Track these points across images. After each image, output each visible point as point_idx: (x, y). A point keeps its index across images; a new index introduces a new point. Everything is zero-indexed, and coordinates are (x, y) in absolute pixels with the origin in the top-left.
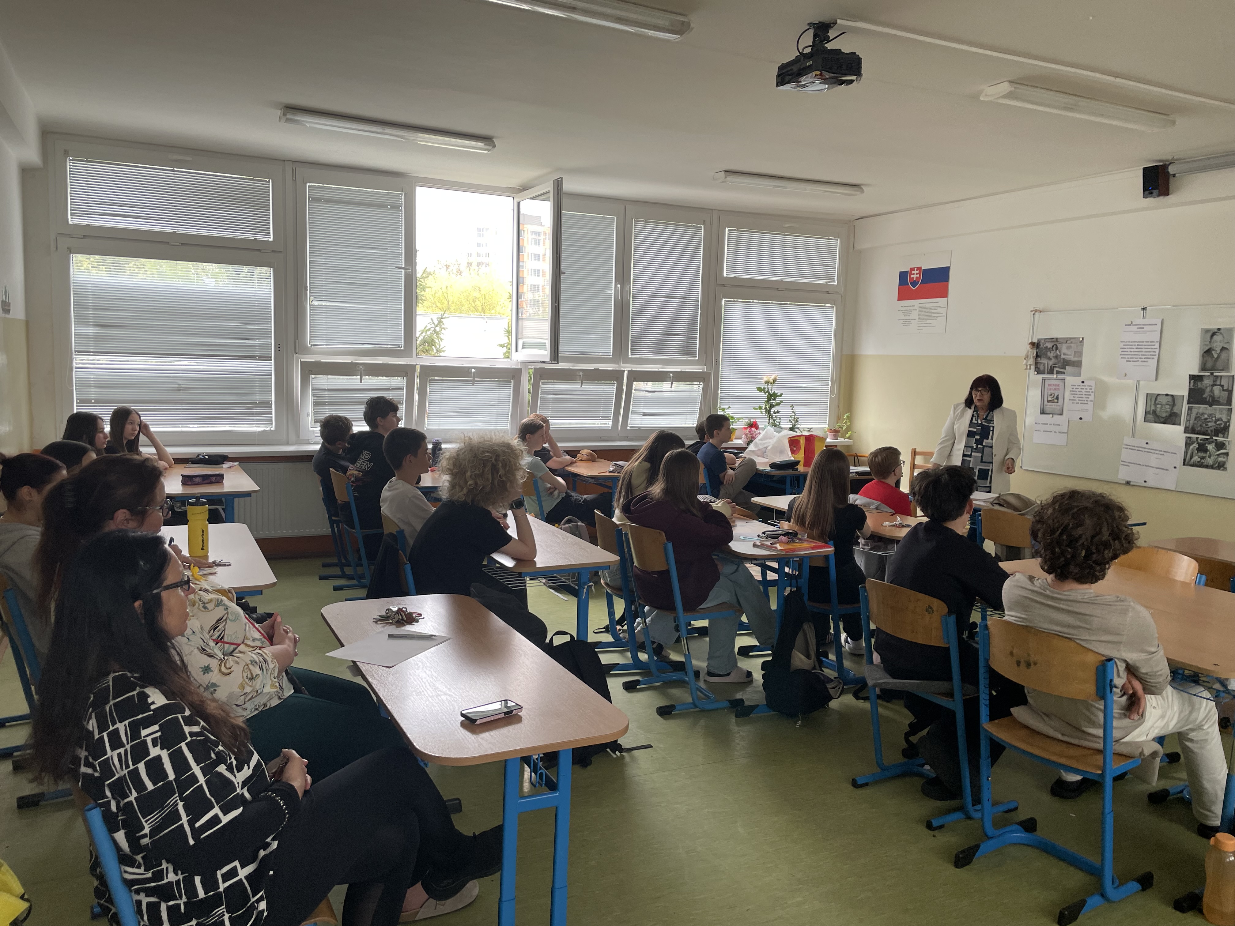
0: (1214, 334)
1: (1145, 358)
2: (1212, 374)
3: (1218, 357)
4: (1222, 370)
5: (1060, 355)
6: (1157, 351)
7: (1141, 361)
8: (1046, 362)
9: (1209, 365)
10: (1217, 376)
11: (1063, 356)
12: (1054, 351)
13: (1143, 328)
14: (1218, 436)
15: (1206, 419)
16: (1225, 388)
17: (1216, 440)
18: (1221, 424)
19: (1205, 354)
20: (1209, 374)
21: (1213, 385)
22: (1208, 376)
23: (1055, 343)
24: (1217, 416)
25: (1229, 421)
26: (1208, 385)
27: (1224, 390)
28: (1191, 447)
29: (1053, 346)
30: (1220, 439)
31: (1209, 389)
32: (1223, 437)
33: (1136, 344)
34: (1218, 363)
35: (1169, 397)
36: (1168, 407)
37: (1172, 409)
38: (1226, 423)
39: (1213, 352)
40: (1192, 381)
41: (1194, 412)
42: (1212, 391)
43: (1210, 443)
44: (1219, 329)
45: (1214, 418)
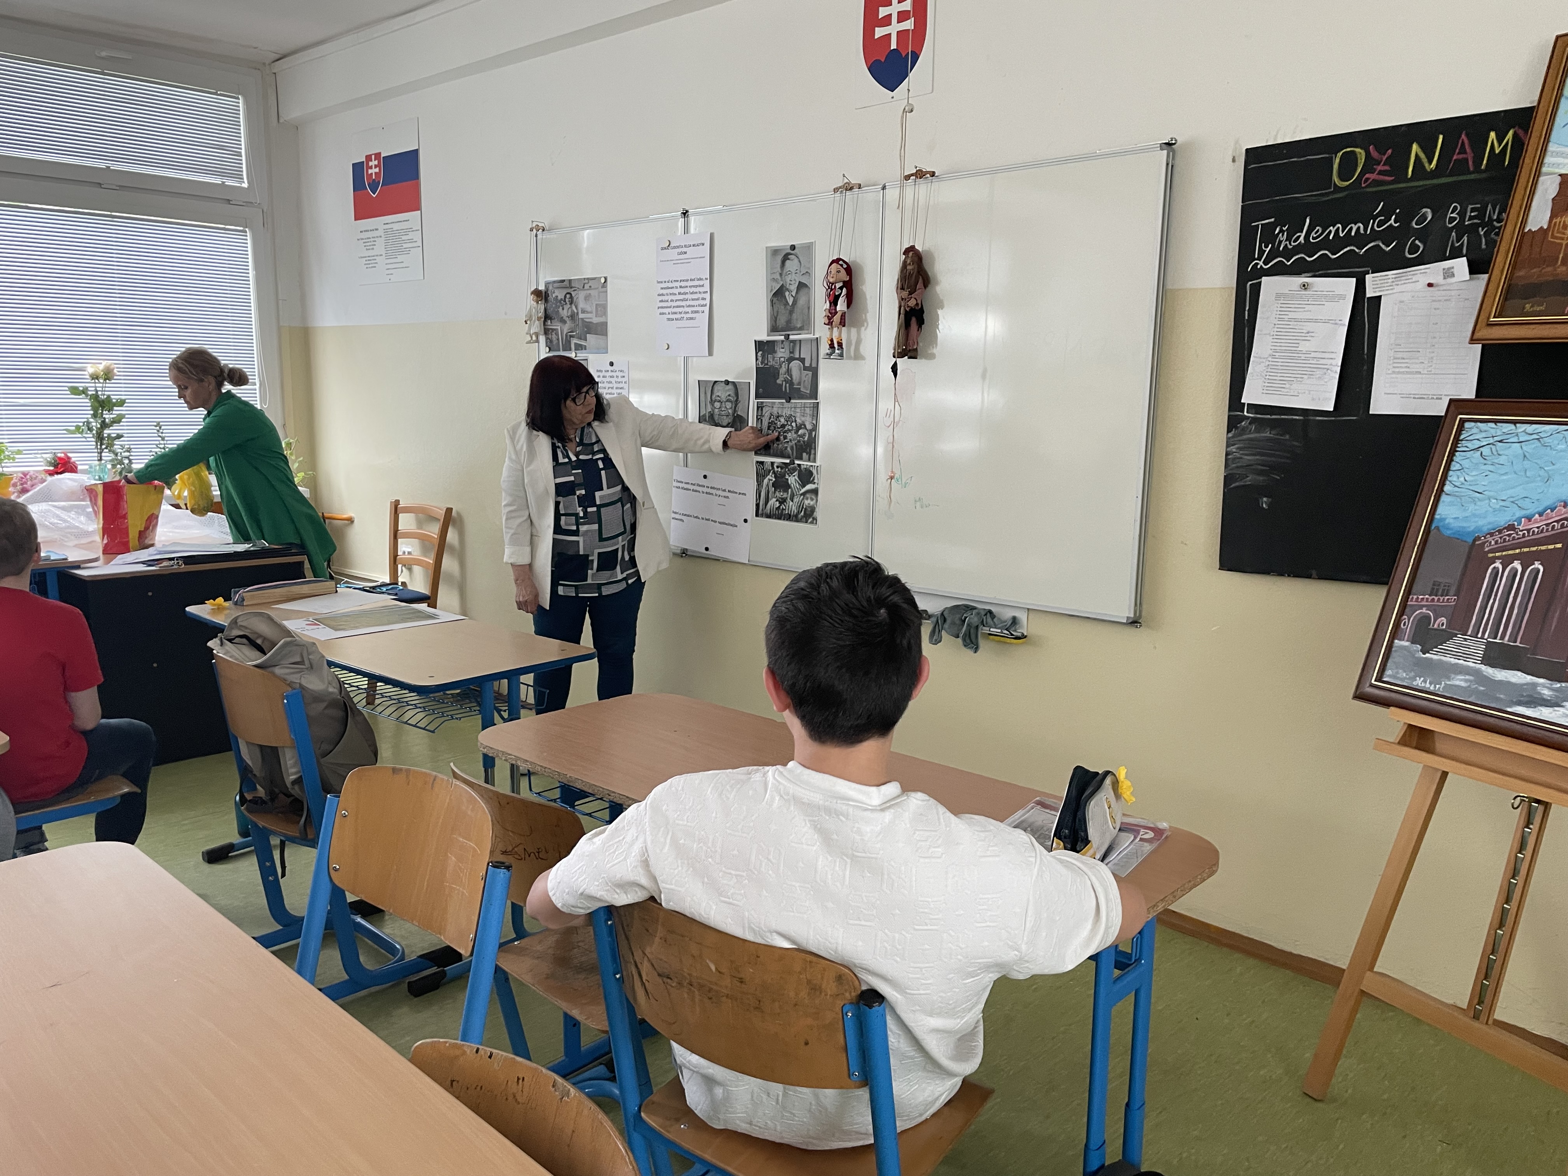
0: (786, 258)
1: (692, 312)
2: (787, 337)
3: (795, 302)
4: (801, 329)
5: (578, 313)
6: (708, 296)
7: (687, 319)
8: (559, 328)
9: (782, 321)
10: (794, 342)
11: (581, 316)
12: (569, 306)
13: (685, 253)
14: (801, 459)
15: (783, 426)
16: (807, 364)
17: (799, 465)
18: (804, 435)
19: (775, 300)
20: (782, 338)
21: (790, 360)
22: (783, 341)
23: (569, 291)
24: (798, 420)
25: (815, 428)
26: (782, 359)
27: (805, 368)
28: (766, 481)
29: (565, 297)
30: (805, 464)
31: (783, 370)
32: (809, 460)
33: (678, 284)
34: (794, 316)
35: (730, 387)
36: (729, 405)
37: (735, 411)
38: (810, 432)
39: (787, 294)
40: (760, 353)
41: (766, 411)
42: (789, 371)
43: (791, 472)
44: (793, 247)
45: (794, 424)
